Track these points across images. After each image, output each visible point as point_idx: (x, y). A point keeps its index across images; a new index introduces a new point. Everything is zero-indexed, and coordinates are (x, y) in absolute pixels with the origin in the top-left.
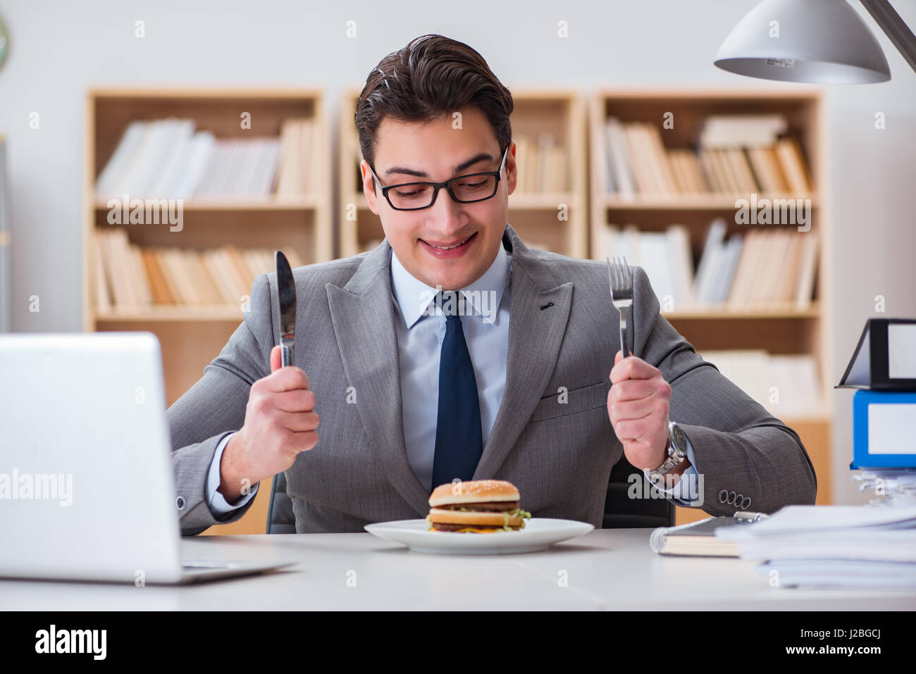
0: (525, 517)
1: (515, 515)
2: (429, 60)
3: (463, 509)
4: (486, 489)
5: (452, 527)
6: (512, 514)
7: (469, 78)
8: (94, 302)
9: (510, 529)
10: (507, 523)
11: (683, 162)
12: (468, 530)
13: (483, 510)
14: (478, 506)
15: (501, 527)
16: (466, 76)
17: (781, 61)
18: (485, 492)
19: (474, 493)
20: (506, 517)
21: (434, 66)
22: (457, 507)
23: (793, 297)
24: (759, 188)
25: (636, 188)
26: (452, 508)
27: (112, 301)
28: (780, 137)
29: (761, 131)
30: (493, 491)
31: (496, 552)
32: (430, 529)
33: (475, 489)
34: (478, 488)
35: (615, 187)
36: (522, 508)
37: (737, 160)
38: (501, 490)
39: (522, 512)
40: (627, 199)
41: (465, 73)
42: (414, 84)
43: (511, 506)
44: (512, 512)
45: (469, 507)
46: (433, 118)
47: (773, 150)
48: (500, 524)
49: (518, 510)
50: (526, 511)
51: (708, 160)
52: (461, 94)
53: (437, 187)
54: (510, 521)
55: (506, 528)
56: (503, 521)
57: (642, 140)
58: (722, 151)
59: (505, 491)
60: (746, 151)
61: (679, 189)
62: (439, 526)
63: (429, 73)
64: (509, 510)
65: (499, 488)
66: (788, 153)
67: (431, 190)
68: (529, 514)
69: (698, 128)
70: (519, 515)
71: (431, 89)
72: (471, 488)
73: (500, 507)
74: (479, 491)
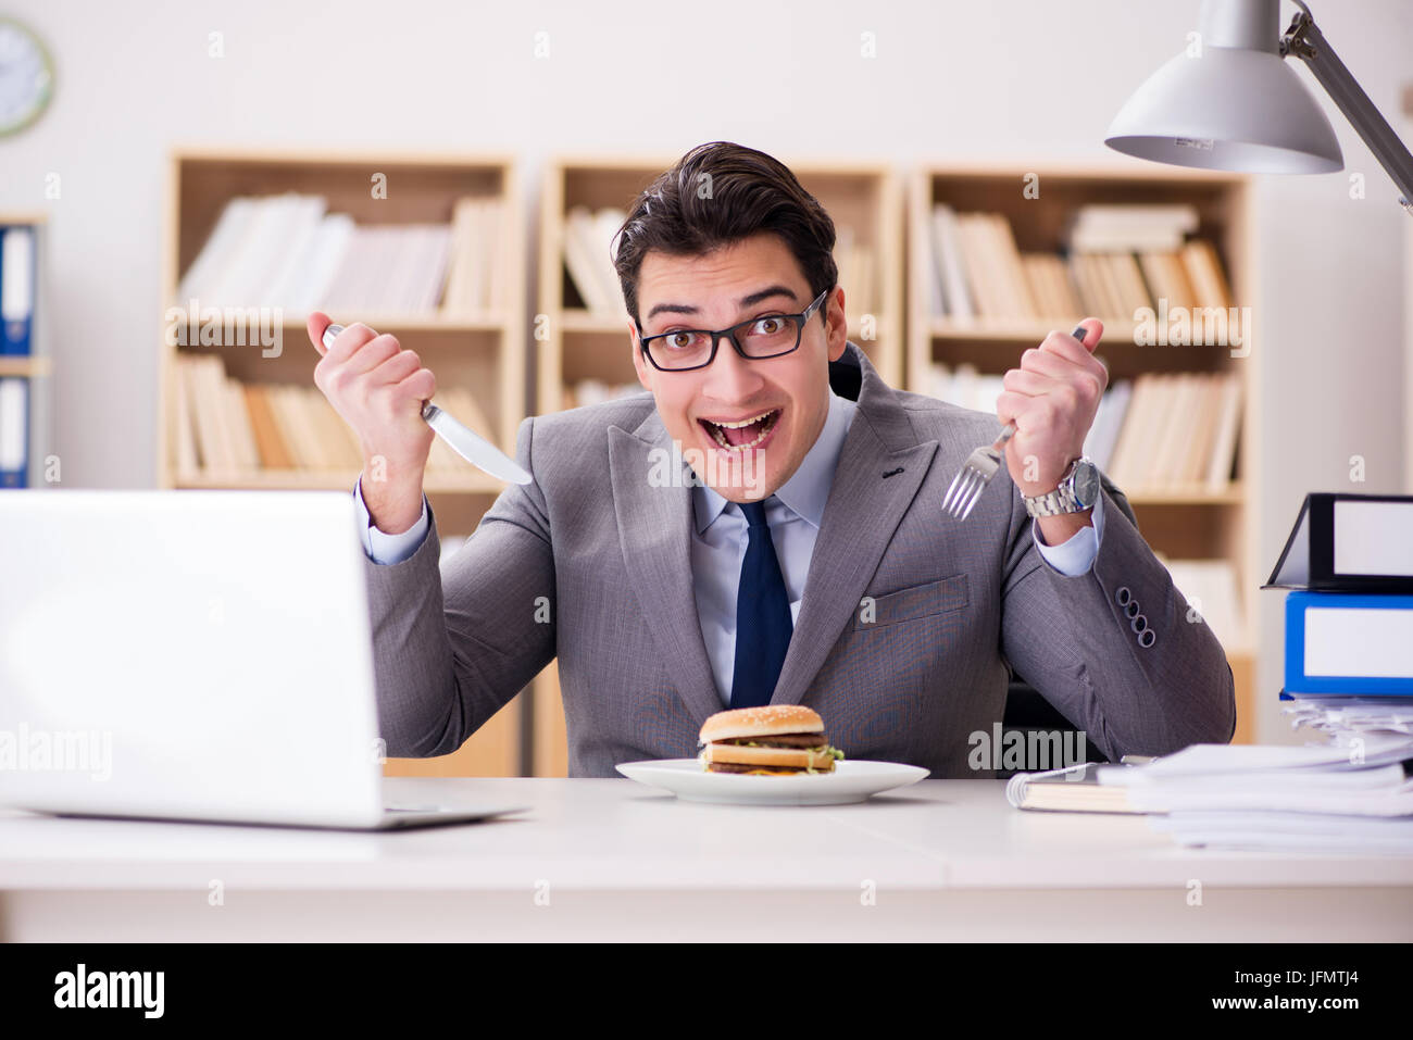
0: (836, 758)
1: (823, 754)
3: (752, 744)
4: (781, 716)
5: (736, 768)
6: (819, 752)
8: (173, 463)
9: (816, 772)
10: (811, 764)
11: (1045, 271)
12: (758, 772)
13: (780, 746)
14: (773, 740)
15: (804, 769)
17: (1196, 142)
18: (780, 721)
19: (765, 722)
20: (809, 756)
22: (744, 742)
23: (1204, 475)
25: (976, 310)
26: (737, 742)
27: (201, 462)
28: (1189, 238)
29: (1163, 227)
30: (790, 719)
31: (797, 802)
32: (706, 771)
33: (766, 717)
34: (770, 716)
35: (946, 309)
36: (831, 745)
37: (1125, 267)
38: (801, 717)
39: (832, 750)
40: (962, 325)
43: (816, 740)
44: (818, 749)
45: (760, 741)
47: (1178, 256)
48: (802, 765)
49: (826, 747)
50: (837, 749)
51: (1081, 267)
54: (815, 761)
55: (809, 770)
56: (807, 762)
58: (1107, 255)
59: (806, 719)
60: (1137, 257)
61: (1039, 312)
62: (719, 767)
64: (814, 746)
65: (797, 715)
66: (1199, 261)
68: (841, 753)
69: (1068, 222)
70: (829, 754)
72: (761, 715)
73: (801, 741)
74: (771, 719)
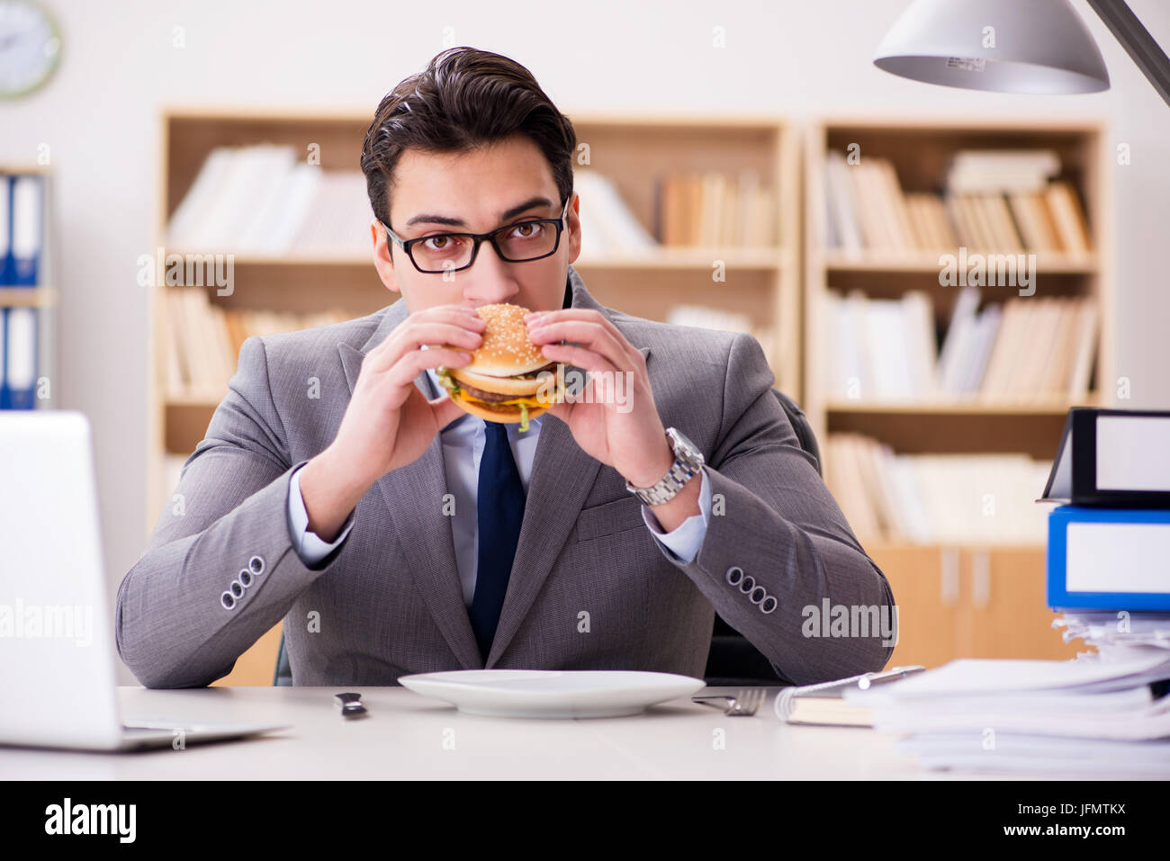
2: (462, 74)
7: (518, 95)
8: (162, 379)
11: (925, 210)
16: (514, 92)
21: (469, 81)
23: (1065, 386)
24: (1024, 245)
25: (865, 243)
27: (186, 378)
28: (1052, 180)
29: (1029, 171)
35: (836, 241)
37: (996, 209)
40: (853, 257)
41: (512, 88)
42: (445, 104)
46: (472, 148)
47: (1042, 198)
51: (958, 207)
52: (508, 117)
53: (478, 240)
57: (875, 181)
58: (976, 197)
60: (1007, 198)
61: (920, 244)
63: (465, 87)
66: (1061, 201)
67: (470, 244)
69: (946, 165)
71: (468, 107)
